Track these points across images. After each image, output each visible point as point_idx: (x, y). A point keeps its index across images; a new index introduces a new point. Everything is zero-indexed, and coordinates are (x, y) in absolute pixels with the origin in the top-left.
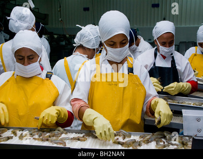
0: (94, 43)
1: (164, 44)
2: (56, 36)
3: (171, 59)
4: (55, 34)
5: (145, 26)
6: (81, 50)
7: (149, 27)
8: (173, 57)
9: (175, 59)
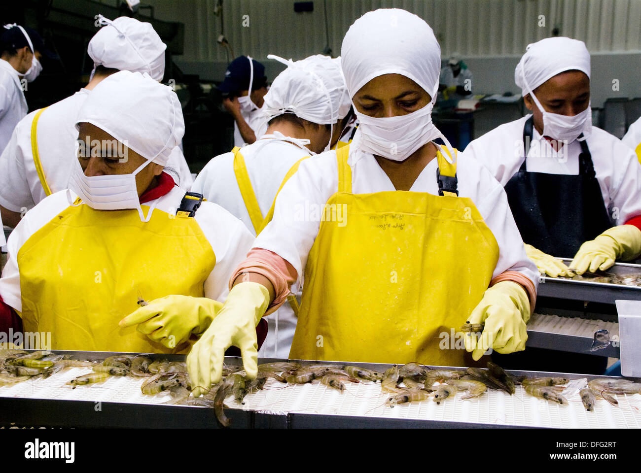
0: (329, 109)
1: (557, 107)
2: (207, 87)
3: (579, 151)
4: (205, 82)
5: (493, 55)
6: (288, 126)
7: (505, 55)
8: (584, 145)
9: (591, 149)
